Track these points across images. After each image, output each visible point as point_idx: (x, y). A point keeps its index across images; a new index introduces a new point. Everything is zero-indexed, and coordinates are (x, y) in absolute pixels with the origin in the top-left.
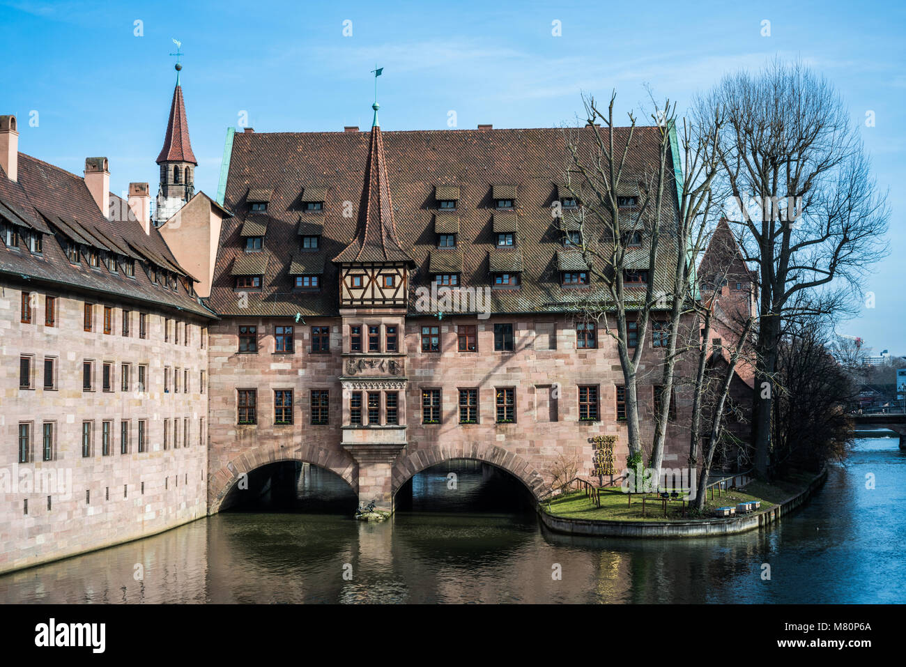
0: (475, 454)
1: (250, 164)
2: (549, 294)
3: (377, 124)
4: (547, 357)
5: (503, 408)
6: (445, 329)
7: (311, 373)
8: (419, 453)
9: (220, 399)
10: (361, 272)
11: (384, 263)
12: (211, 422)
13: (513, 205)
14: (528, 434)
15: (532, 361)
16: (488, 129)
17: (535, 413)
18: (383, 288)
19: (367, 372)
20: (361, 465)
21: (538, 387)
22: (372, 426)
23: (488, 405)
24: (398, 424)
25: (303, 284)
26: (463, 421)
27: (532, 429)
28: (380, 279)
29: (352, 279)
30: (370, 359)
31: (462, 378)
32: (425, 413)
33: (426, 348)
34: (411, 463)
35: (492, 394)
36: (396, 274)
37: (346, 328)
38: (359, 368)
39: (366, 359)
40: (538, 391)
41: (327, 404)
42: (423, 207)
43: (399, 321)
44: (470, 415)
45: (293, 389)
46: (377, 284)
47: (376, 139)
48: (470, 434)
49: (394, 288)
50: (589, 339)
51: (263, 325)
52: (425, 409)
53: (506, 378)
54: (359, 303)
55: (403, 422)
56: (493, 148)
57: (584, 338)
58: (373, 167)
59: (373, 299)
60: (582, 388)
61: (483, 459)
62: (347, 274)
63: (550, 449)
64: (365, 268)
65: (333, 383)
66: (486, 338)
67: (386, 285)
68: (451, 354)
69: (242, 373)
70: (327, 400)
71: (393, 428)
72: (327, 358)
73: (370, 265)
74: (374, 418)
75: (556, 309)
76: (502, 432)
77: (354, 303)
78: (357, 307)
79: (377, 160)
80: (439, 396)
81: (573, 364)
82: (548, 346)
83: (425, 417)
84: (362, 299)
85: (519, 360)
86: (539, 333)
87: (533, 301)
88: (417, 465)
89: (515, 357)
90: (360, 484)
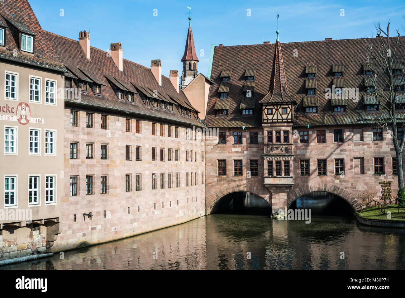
0: (325, 189)
1: (222, 60)
2: (360, 116)
3: (278, 40)
4: (359, 145)
5: (338, 168)
6: (310, 132)
7: (250, 152)
8: (299, 189)
9: (210, 164)
10: (272, 107)
11: (282, 103)
12: (206, 174)
13: (342, 75)
14: (350, 180)
15: (352, 147)
16: (330, 40)
17: (353, 170)
18: (282, 114)
19: (275, 152)
20: (273, 194)
21: (355, 158)
22: (278, 176)
23: (331, 167)
24: (289, 175)
25: (246, 113)
26: (320, 174)
27: (352, 178)
28: (280, 110)
29: (268, 110)
30: (276, 146)
31: (319, 155)
32: (302, 171)
33: (302, 141)
34: (295, 193)
35: (333, 162)
36: (288, 108)
37: (265, 133)
38: (272, 150)
39: (275, 146)
40: (355, 160)
41: (257, 167)
42: (300, 77)
43: (289, 129)
44: (322, 170)
45: (242, 160)
46: (279, 112)
47: (278, 47)
48: (323, 180)
49: (287, 114)
50: (379, 136)
51: (228, 131)
52: (302, 169)
53: (340, 154)
54: (271, 121)
55: (292, 174)
56: (332, 48)
57: (377, 136)
58: (277, 59)
59: (277, 119)
60: (376, 159)
61: (329, 191)
62: (265, 108)
63: (361, 187)
64: (273, 105)
65: (260, 157)
66: (330, 136)
67: (283, 113)
68: (314, 144)
69: (220, 153)
70: (257, 165)
71: (287, 177)
72: (257, 146)
73: (276, 104)
74: (279, 173)
75: (363, 122)
76: (338, 179)
77: (269, 121)
78: (270, 123)
79: (279, 56)
80: (308, 163)
81: (371, 148)
82: (359, 139)
83: (302, 172)
84: (272, 119)
85: (345, 146)
86: (355, 134)
87: (352, 119)
88: (298, 193)
89: (344, 145)
90: (273, 202)
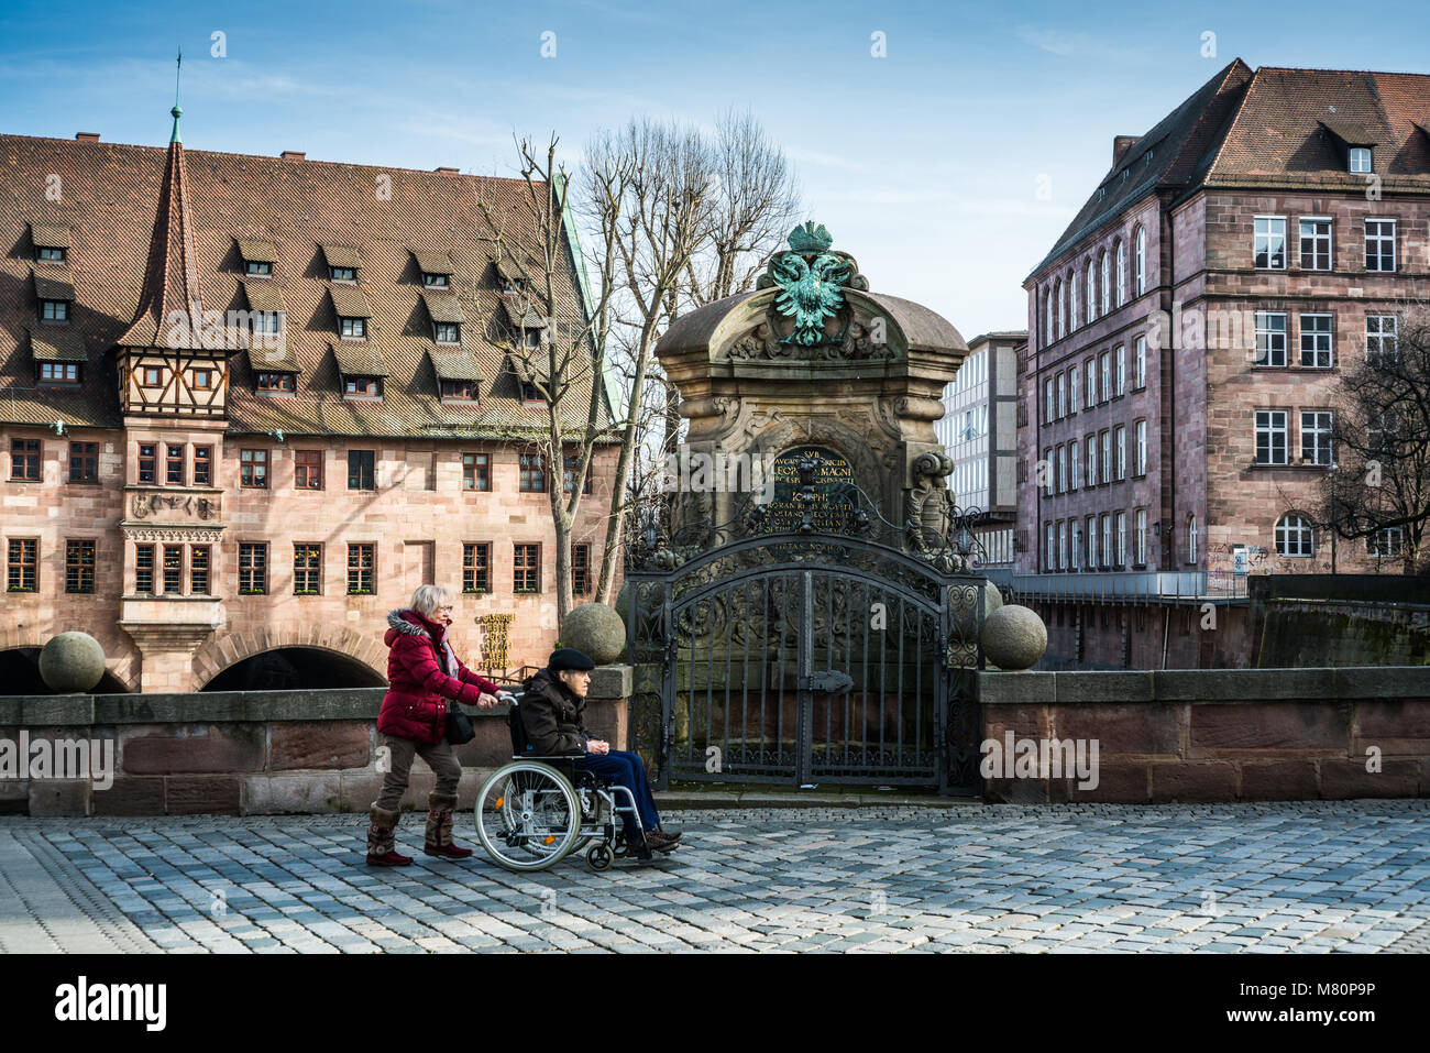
0: (315, 639)
2: (429, 411)
3: (179, 139)
4: (421, 501)
5: (356, 573)
6: (276, 456)
7: (69, 514)
8: (233, 637)
10: (161, 362)
11: (195, 351)
13: (354, 277)
15: (402, 506)
17: (402, 580)
18: (194, 388)
19: (165, 515)
20: (145, 655)
21: (408, 543)
22: (170, 596)
23: (336, 568)
24: (208, 593)
25: (53, 375)
26: (299, 590)
28: (188, 375)
29: (144, 373)
30: (169, 495)
31: (300, 528)
32: (241, 579)
33: (248, 481)
34: (220, 653)
35: (343, 552)
36: (214, 369)
37: (133, 448)
38: (153, 508)
39: (164, 495)
40: (408, 549)
41: (92, 562)
42: (223, 268)
43: (216, 438)
44: (309, 578)
45: (39, 537)
46: (184, 382)
47: (177, 162)
48: (310, 609)
49: (210, 389)
50: (481, 477)
52: (241, 572)
53: (365, 529)
54: (156, 410)
55: (217, 588)
56: (313, 188)
57: (472, 476)
58: (173, 204)
59: (177, 405)
60: (468, 547)
61: (327, 646)
62: (137, 365)
64: (166, 358)
65: (103, 531)
66: (336, 467)
67: (198, 384)
68: (286, 491)
70: (92, 556)
71: (202, 600)
72: (95, 492)
73: (174, 353)
74: (173, 582)
75: (442, 433)
76: (356, 607)
77: (148, 409)
78: (152, 416)
79: (180, 194)
80: (264, 553)
81: (457, 512)
82: (423, 485)
83: (242, 584)
84: (160, 404)
85: (383, 504)
86: (413, 464)
87: (405, 419)
88: (229, 655)
89: (377, 501)
90: (143, 684)
